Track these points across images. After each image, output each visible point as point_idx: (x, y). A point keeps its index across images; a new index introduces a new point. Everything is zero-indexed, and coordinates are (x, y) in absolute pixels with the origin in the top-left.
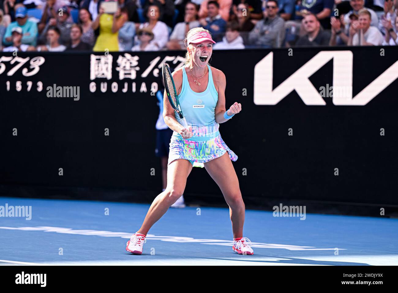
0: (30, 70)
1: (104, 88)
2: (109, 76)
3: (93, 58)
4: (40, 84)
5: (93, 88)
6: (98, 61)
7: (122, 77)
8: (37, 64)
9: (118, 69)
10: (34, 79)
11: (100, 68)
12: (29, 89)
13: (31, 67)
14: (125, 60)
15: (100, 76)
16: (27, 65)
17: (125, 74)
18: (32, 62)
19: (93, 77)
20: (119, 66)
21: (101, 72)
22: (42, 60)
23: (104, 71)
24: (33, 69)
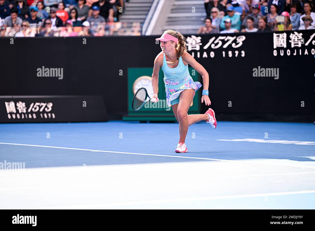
0: (237, 44)
1: (282, 53)
2: (285, 46)
3: (275, 35)
4: (243, 52)
5: (275, 53)
6: (278, 37)
7: (293, 46)
8: (241, 41)
9: (290, 41)
10: (239, 49)
11: (279, 41)
12: (236, 55)
13: (237, 42)
14: (294, 36)
15: (279, 46)
16: (235, 41)
17: (295, 44)
18: (237, 39)
19: (275, 47)
20: (291, 40)
21: (280, 44)
22: (244, 38)
23: (282, 43)
24: (239, 43)
